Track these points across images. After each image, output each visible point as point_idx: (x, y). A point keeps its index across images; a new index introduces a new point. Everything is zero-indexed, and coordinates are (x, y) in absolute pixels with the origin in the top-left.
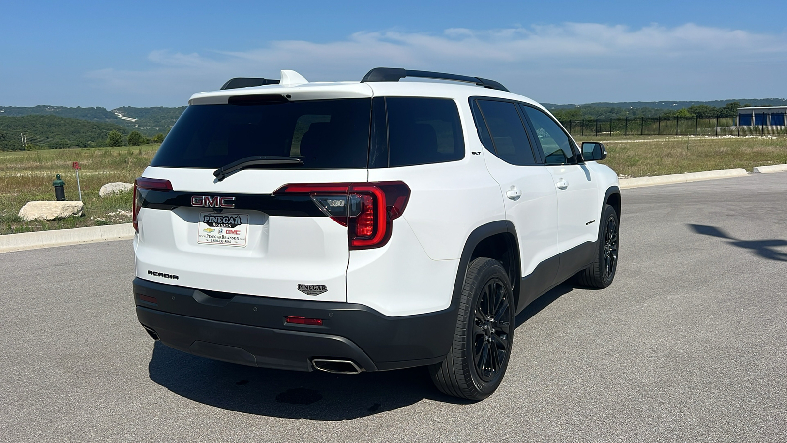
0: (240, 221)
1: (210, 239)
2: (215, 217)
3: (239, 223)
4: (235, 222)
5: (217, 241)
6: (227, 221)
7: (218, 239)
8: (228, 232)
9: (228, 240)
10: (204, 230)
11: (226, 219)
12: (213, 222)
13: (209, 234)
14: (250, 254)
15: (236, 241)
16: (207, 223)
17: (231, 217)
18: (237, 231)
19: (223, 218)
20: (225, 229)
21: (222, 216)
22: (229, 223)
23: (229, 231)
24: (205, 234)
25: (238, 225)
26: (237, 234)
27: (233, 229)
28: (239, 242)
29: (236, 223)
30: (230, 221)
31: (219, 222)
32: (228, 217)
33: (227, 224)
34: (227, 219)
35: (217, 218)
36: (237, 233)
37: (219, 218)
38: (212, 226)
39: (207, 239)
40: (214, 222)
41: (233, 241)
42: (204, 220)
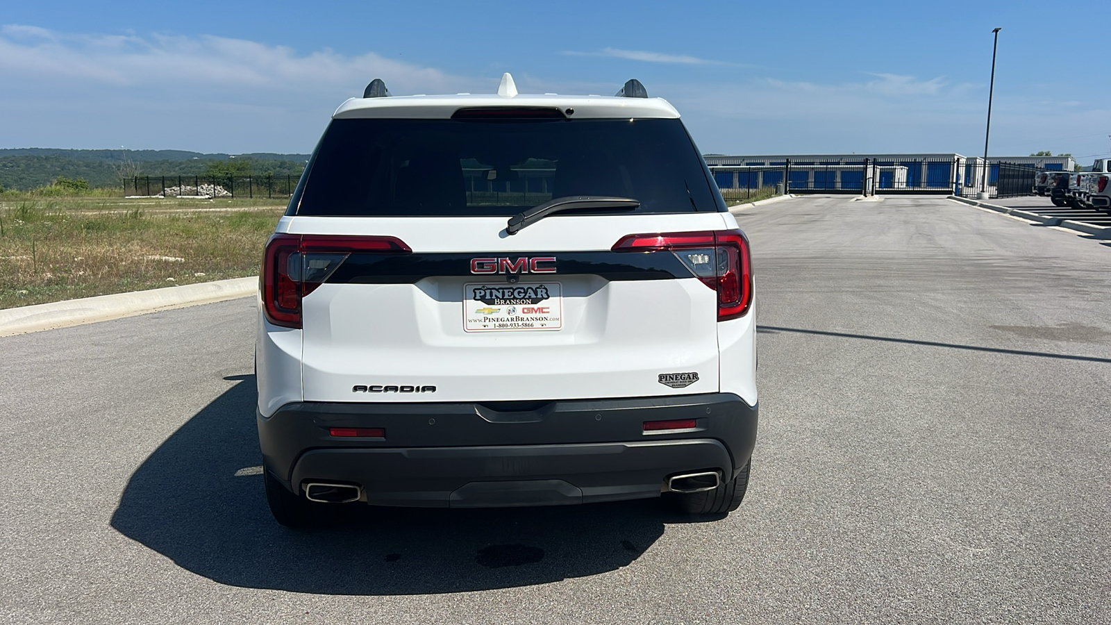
0: (546, 293)
1: (491, 325)
2: (497, 290)
3: (545, 296)
4: (536, 295)
5: (504, 325)
6: (522, 295)
7: (509, 323)
8: (525, 311)
9: (528, 322)
10: (478, 311)
11: (519, 293)
12: (494, 297)
13: (489, 316)
14: (571, 340)
15: (543, 322)
16: (483, 299)
17: (528, 289)
18: (542, 308)
19: (514, 290)
20: (519, 307)
21: (512, 288)
22: (527, 297)
23: (528, 309)
24: (481, 316)
25: (543, 298)
26: (543, 312)
27: (535, 306)
28: (548, 324)
29: (539, 296)
30: (528, 295)
31: (506, 297)
32: (523, 288)
33: (523, 298)
34: (522, 291)
35: (501, 291)
36: (544, 310)
37: (506, 291)
38: (494, 304)
39: (485, 324)
40: (497, 297)
41: (537, 324)
42: (475, 296)
